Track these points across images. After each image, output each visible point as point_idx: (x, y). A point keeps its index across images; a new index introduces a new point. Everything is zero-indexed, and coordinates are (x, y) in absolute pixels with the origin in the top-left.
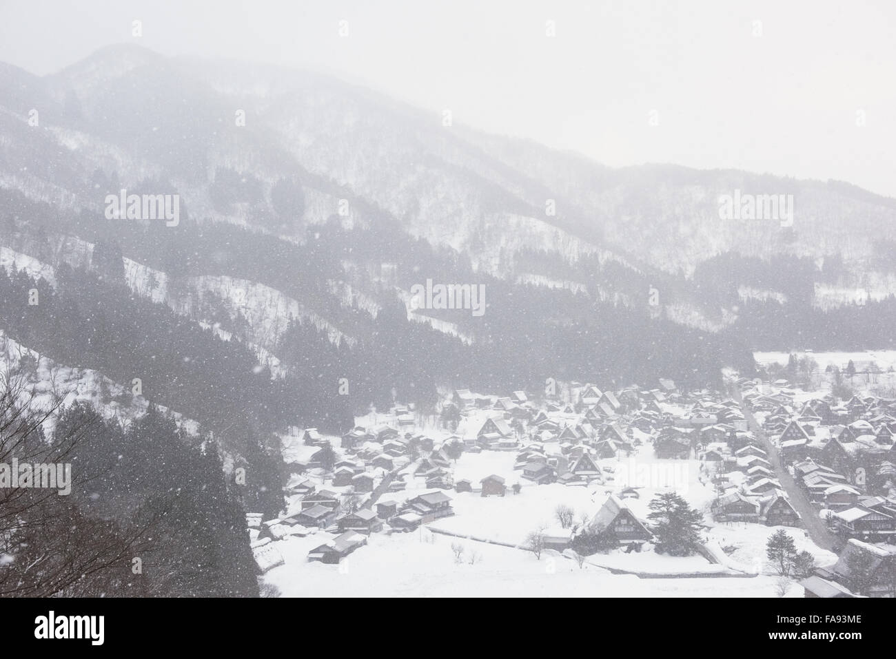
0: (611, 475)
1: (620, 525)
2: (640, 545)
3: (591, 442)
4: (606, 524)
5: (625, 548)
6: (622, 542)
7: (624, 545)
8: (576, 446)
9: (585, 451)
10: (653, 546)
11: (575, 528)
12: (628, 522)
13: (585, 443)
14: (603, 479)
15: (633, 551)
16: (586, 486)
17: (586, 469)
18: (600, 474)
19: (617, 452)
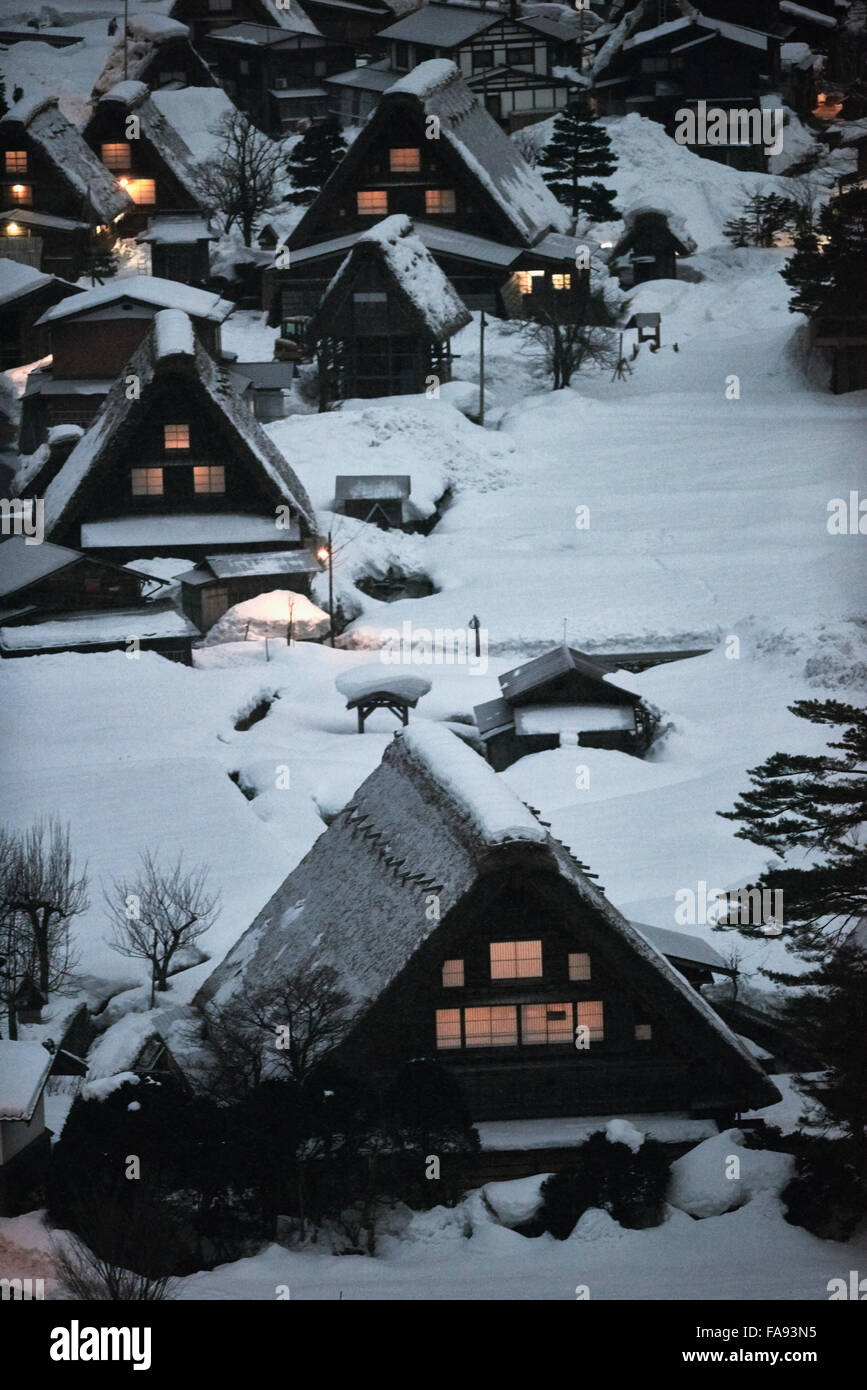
0: (408, 551)
1: (482, 989)
2: (660, 1158)
3: (228, 252)
4: (361, 987)
5: (523, 1194)
6: (496, 1137)
7: (513, 1165)
8: (91, 293)
9: (175, 337)
10: (776, 1165)
11: (85, 1030)
12: (554, 961)
13: (173, 263)
14: (340, 580)
15: (595, 1221)
16: (176, 650)
17: (179, 500)
18: (307, 538)
19: (463, 344)
